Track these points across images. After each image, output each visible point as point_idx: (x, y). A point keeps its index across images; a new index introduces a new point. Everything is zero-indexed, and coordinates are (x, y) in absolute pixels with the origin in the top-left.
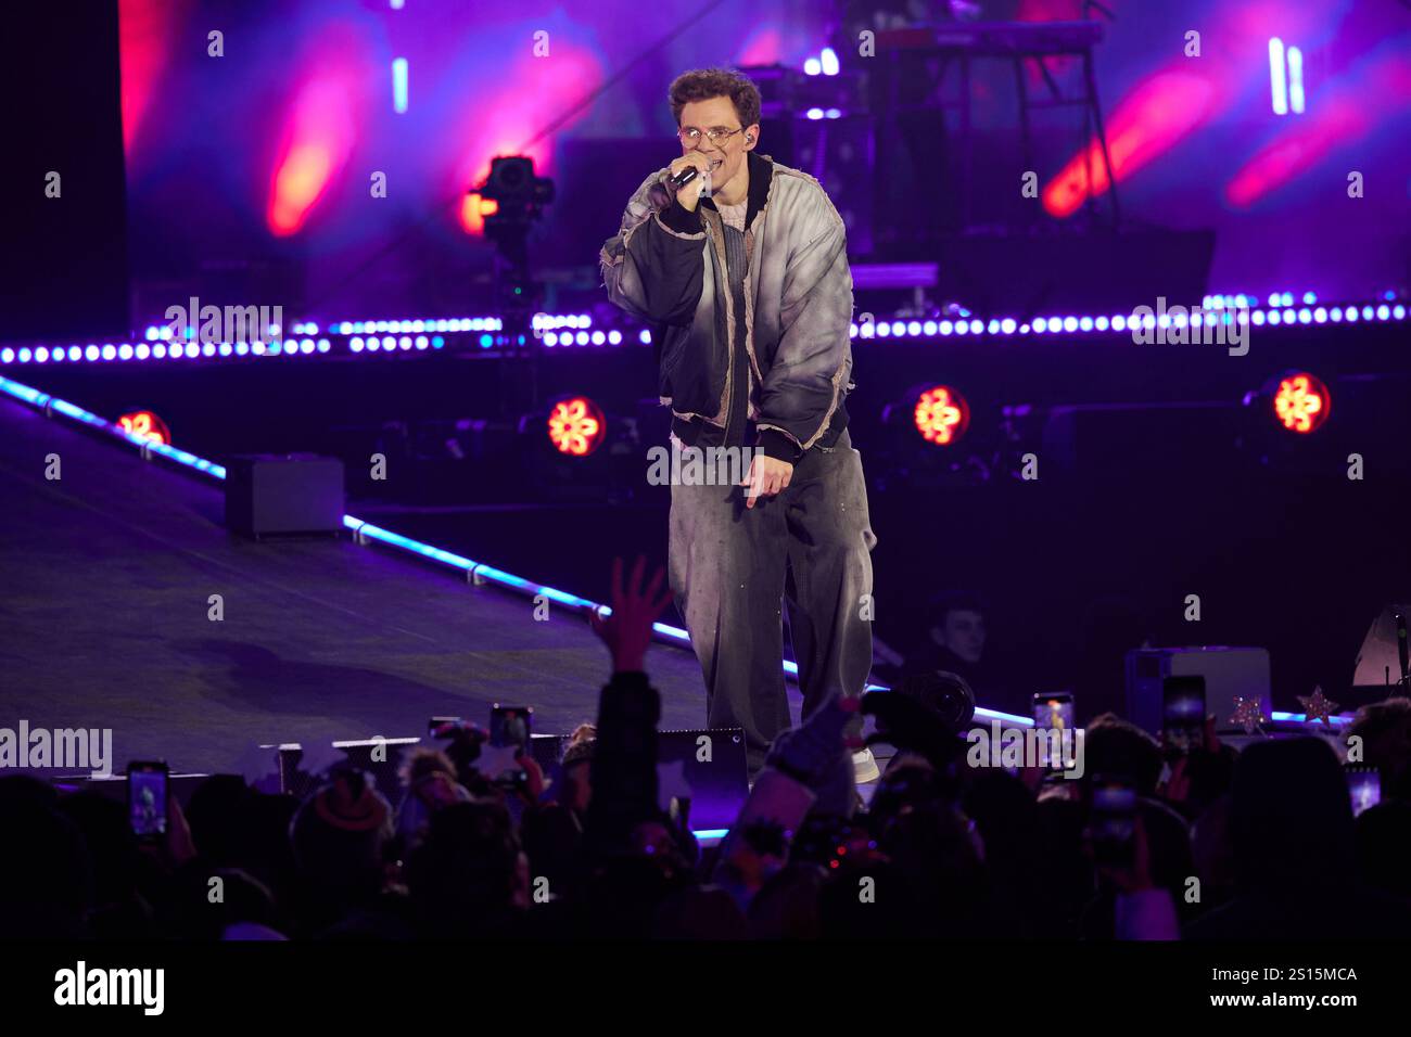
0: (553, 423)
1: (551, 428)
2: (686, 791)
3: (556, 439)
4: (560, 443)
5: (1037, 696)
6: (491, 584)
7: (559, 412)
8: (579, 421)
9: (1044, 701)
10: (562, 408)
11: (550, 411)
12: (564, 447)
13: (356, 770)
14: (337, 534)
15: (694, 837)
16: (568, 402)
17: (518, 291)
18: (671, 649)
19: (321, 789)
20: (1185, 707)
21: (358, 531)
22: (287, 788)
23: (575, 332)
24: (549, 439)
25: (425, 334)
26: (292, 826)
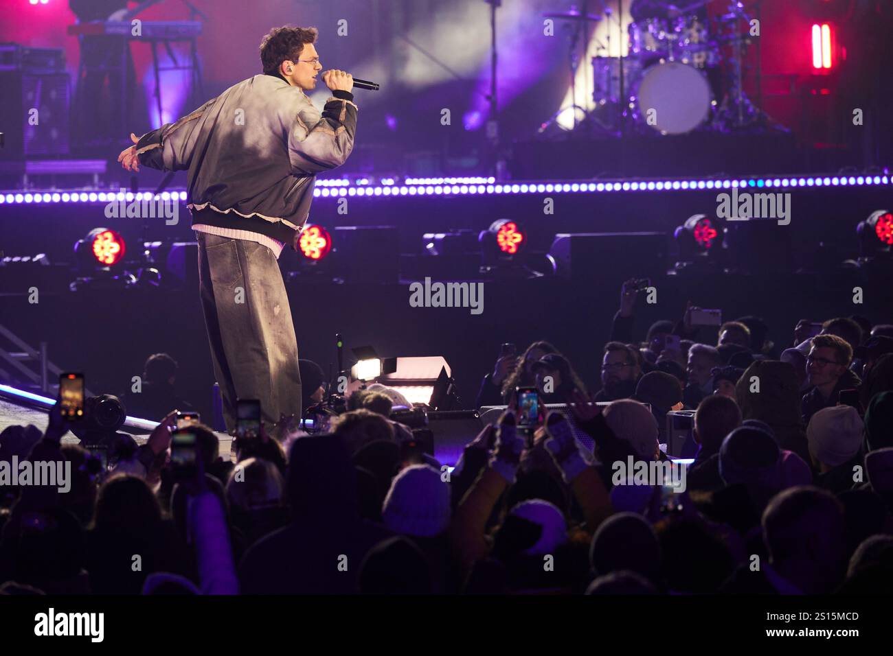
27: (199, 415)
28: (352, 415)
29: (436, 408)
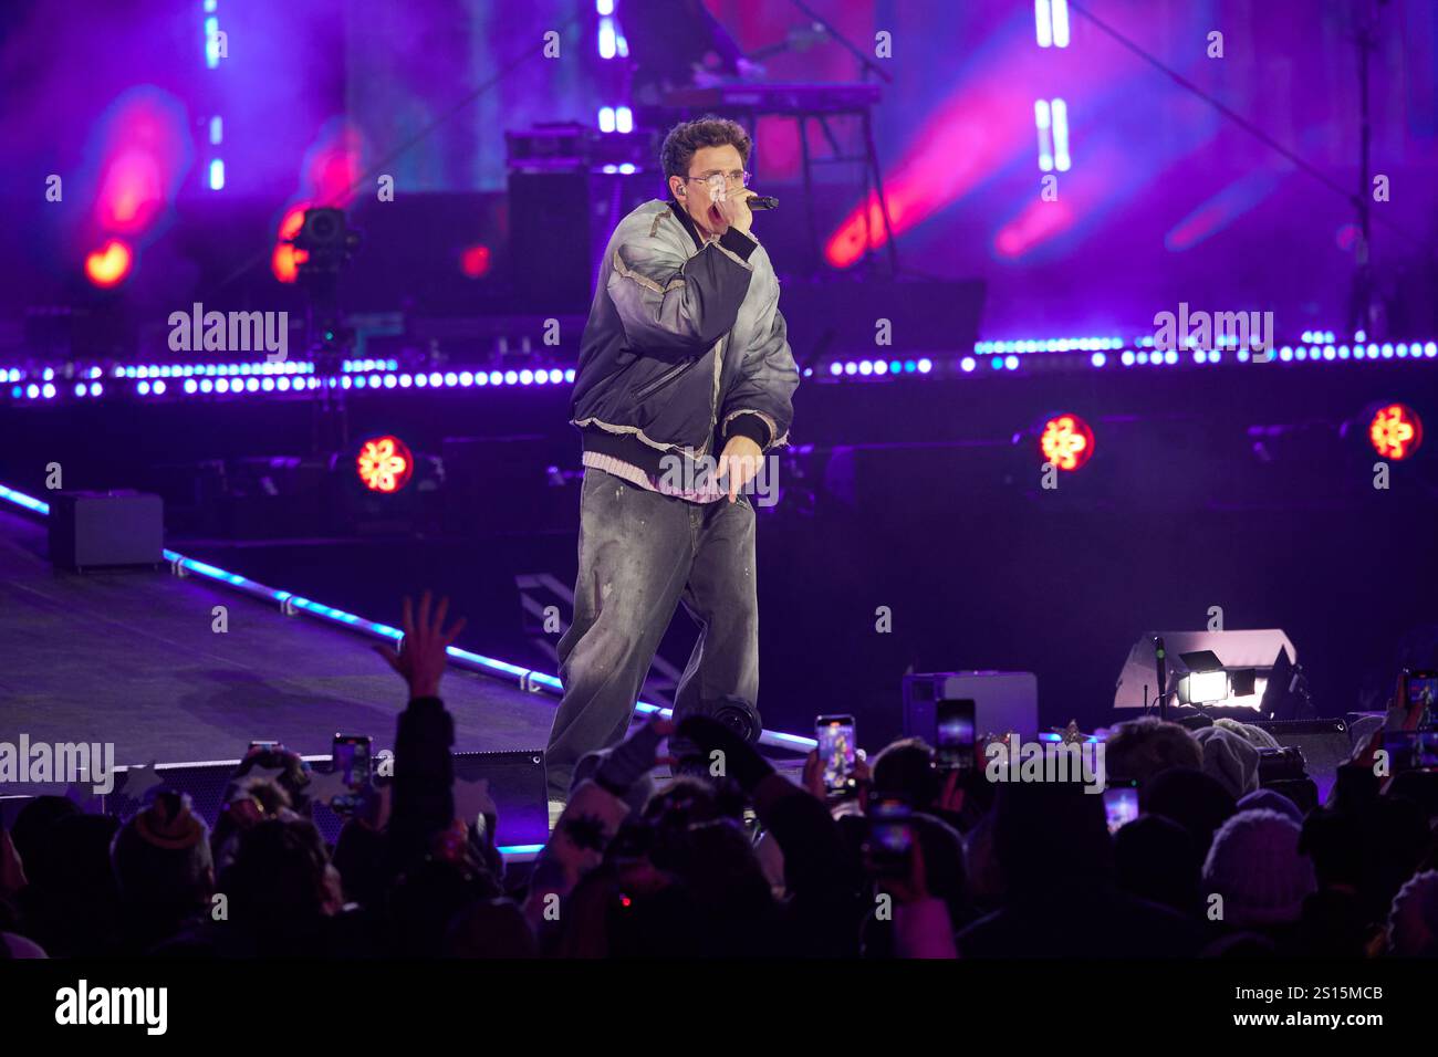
0: (362, 461)
1: (360, 466)
2: (493, 808)
3: (365, 477)
4: (369, 481)
5: (820, 718)
6: (304, 613)
7: (368, 451)
8: (387, 459)
9: (826, 723)
10: (370, 446)
11: (359, 450)
12: (373, 485)
13: (174, 792)
14: (156, 567)
15: (499, 854)
16: (376, 441)
17: (329, 336)
18: (475, 675)
19: (142, 810)
20: (956, 729)
21: (177, 564)
22: (107, 810)
23: (382, 374)
24: (359, 476)
25: (239, 376)
26: (113, 845)
27: (853, 719)
28: (1132, 726)
29: (1272, 715)
